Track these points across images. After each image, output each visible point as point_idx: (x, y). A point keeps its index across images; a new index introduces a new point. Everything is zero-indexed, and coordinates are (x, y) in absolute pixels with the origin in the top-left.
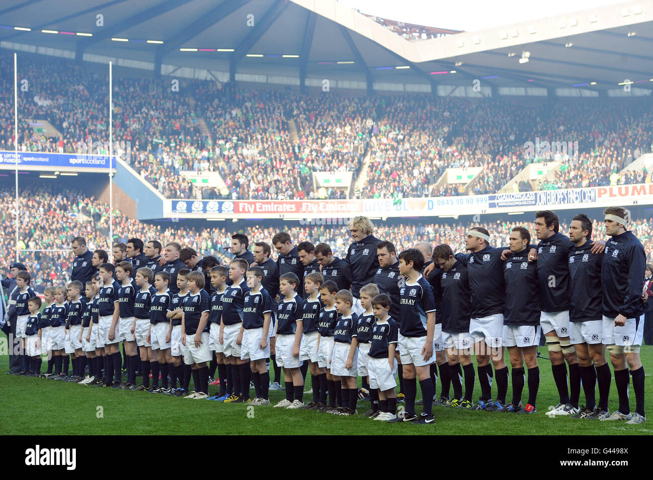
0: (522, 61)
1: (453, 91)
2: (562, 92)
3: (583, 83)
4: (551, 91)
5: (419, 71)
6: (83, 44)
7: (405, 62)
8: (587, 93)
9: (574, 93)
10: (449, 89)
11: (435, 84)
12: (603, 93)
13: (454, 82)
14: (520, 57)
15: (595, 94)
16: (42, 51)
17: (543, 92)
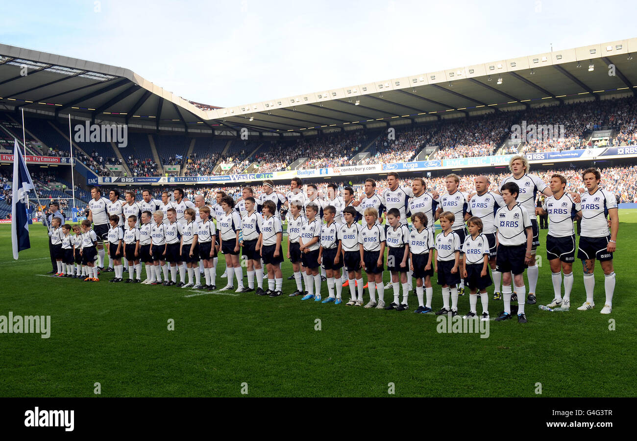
0: (251, 120)
1: (221, 133)
2: (265, 134)
3: (274, 130)
4: (261, 133)
5: (207, 124)
6: (58, 110)
7: (201, 120)
8: (275, 134)
9: (270, 134)
10: (219, 132)
11: (213, 130)
12: (281, 134)
13: (222, 129)
14: (250, 118)
15: (278, 135)
16: (39, 112)
17: (257, 134)
